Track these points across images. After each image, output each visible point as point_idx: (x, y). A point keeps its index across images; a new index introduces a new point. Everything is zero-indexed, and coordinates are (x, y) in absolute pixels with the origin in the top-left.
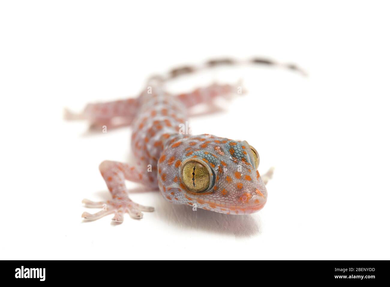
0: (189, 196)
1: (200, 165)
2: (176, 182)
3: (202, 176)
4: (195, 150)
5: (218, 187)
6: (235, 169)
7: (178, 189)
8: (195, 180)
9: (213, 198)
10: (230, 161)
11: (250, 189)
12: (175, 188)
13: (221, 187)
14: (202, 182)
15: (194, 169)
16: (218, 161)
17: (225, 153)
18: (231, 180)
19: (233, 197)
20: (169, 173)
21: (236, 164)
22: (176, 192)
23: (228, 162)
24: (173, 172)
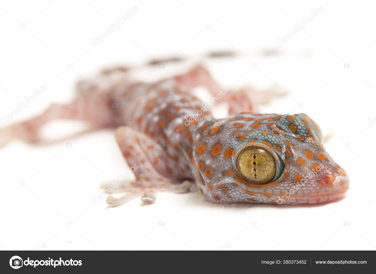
0: (250, 189)
1: (262, 151)
2: (230, 175)
3: (266, 165)
4: (247, 132)
5: (289, 173)
6: (303, 148)
7: (232, 183)
8: (257, 171)
9: (285, 187)
10: (294, 140)
11: (330, 169)
12: (228, 184)
13: (294, 173)
14: (265, 172)
15: (255, 157)
16: (281, 142)
17: (285, 131)
18: (305, 162)
19: (312, 183)
20: (216, 166)
21: (302, 142)
22: (230, 188)
23: (293, 141)
24: (223, 164)
